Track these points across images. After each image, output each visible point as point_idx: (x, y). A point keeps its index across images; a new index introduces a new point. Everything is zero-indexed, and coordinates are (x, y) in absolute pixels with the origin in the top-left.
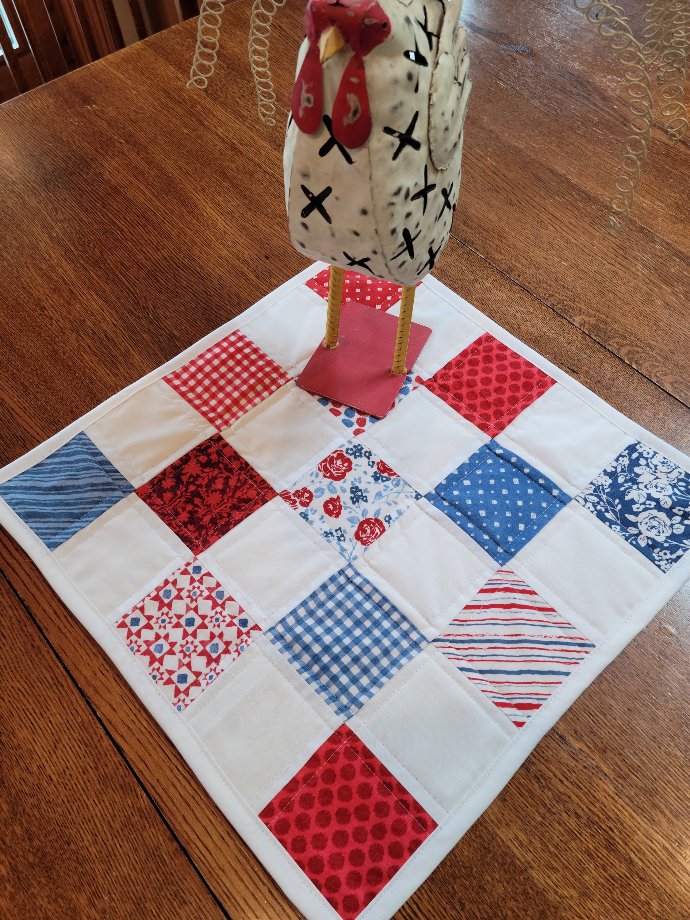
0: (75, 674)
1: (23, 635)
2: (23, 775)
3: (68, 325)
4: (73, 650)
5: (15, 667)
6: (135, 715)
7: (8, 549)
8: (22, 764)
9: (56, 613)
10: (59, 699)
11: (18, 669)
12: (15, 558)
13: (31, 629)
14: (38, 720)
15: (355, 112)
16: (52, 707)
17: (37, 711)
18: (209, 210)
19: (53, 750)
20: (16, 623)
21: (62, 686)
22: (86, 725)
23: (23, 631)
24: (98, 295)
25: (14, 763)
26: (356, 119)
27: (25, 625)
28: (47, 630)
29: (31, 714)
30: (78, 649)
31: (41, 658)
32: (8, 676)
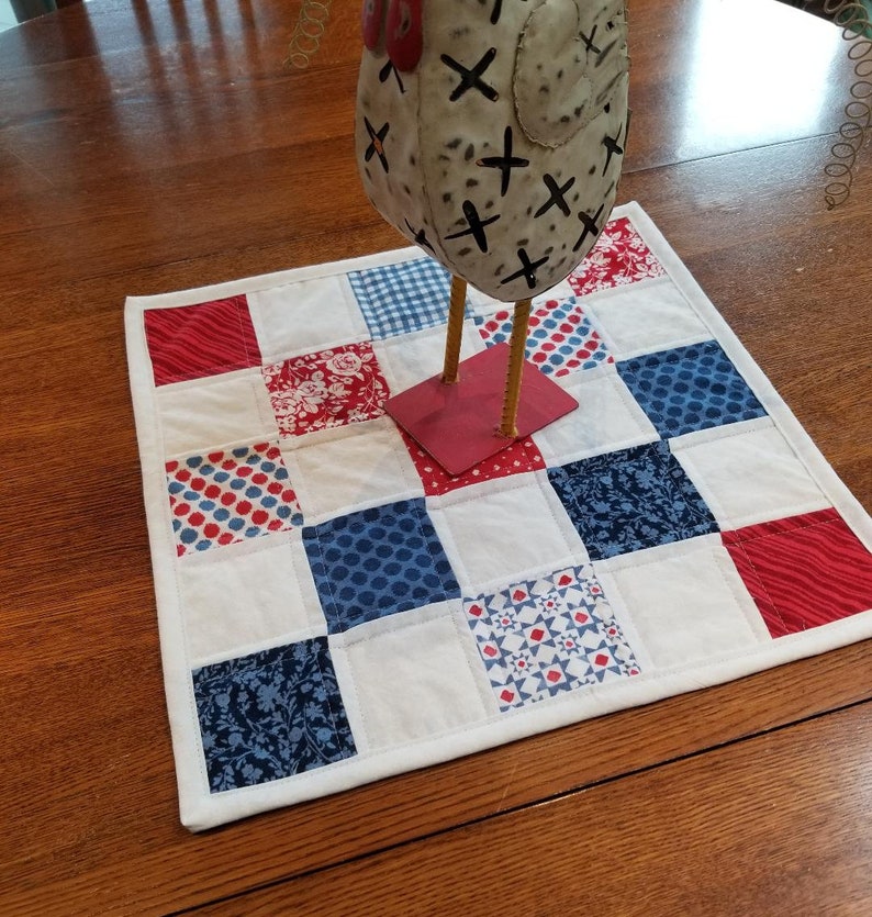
0: (705, 746)
1: (628, 798)
2: (827, 831)
3: (117, 640)
4: (671, 740)
5: (674, 816)
6: (779, 690)
7: (484, 794)
8: (811, 831)
9: (609, 751)
10: (734, 769)
11: (678, 811)
12: (503, 787)
13: (622, 785)
14: (757, 800)
15: (406, 24)
16: (742, 780)
17: (744, 799)
18: (37, 429)
19: (801, 789)
20: (606, 803)
21: (717, 762)
22: (777, 745)
23: (622, 796)
24: (89, 590)
25: (808, 839)
26: (405, 32)
27: (615, 792)
28: (631, 766)
29: (746, 807)
30: (672, 734)
31: (670, 780)
32: (683, 827)
